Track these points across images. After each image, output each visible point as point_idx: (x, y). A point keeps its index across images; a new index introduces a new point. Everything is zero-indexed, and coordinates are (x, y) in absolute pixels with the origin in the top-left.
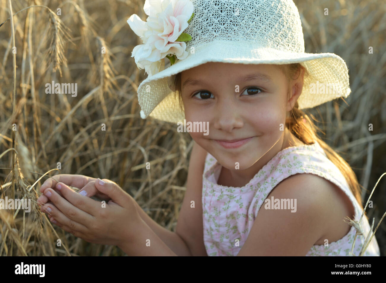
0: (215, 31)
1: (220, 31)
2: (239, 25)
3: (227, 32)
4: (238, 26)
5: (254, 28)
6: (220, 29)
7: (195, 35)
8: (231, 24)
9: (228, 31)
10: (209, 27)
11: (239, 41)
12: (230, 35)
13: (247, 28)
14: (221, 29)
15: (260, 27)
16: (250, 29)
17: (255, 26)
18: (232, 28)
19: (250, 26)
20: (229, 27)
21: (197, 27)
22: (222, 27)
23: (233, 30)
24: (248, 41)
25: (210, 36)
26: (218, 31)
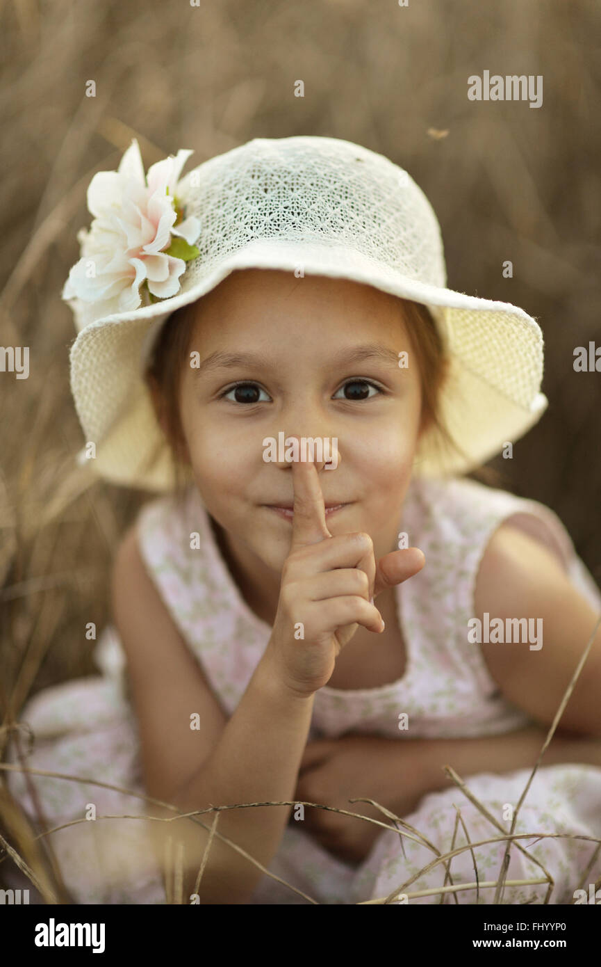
0: (252, 228)
1: (263, 227)
2: (304, 214)
3: (277, 227)
4: (301, 216)
5: (337, 220)
6: (262, 224)
7: (209, 242)
8: (287, 213)
9: (279, 225)
10: (238, 224)
11: (304, 241)
12: (284, 231)
13: (322, 220)
14: (264, 222)
15: (352, 218)
16: (329, 220)
17: (341, 217)
18: (288, 219)
19: (328, 216)
20: (283, 218)
21: (212, 227)
22: (267, 219)
23: (290, 222)
24: (324, 240)
25: (240, 239)
26: (257, 227)
